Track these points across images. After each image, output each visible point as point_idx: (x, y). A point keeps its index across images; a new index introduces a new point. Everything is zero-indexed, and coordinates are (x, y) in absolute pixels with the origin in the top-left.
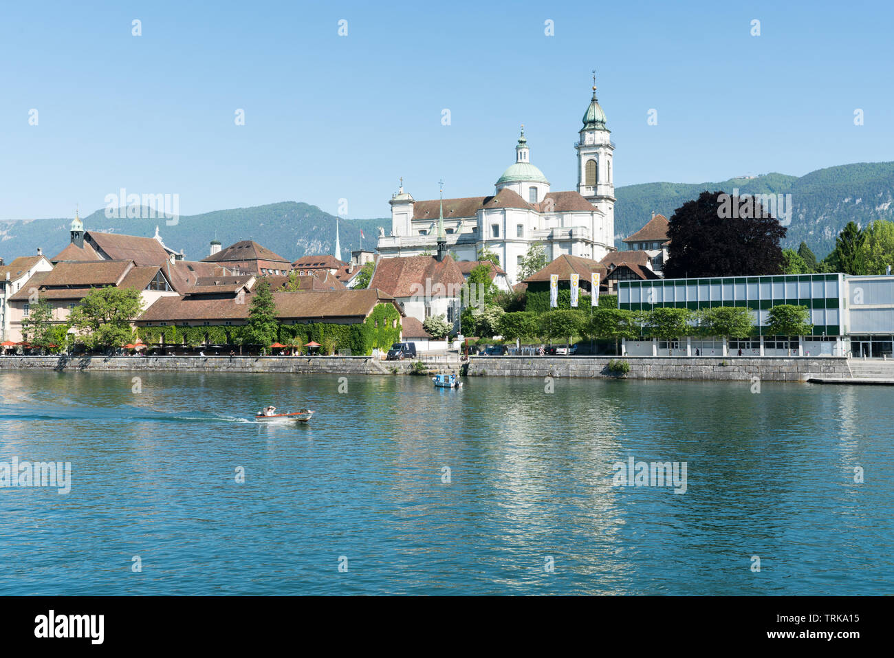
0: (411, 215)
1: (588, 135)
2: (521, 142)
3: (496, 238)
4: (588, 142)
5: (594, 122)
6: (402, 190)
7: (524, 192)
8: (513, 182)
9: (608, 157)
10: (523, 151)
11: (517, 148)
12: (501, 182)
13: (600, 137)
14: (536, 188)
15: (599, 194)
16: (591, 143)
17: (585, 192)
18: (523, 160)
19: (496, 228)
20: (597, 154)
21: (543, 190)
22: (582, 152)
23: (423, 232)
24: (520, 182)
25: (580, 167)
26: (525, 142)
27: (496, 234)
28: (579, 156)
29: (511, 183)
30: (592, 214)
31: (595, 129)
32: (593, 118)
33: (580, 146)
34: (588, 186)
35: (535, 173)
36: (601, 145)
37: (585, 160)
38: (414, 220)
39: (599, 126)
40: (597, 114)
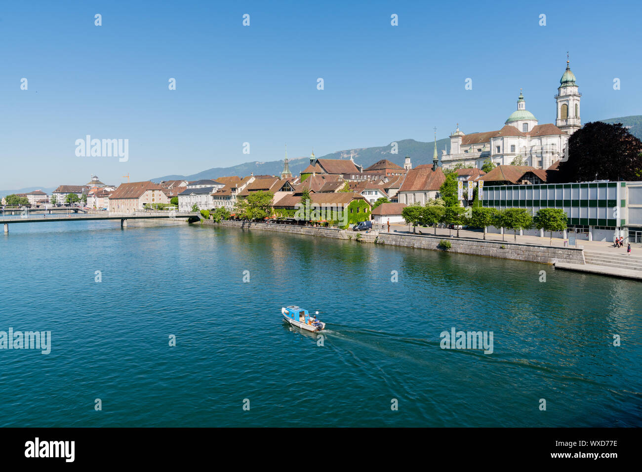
0: (460, 143)
1: (562, 90)
2: (520, 98)
3: (499, 154)
4: (562, 94)
5: (566, 82)
6: (458, 130)
7: (520, 126)
8: (513, 121)
9: (576, 102)
10: (521, 103)
11: (518, 102)
12: (508, 122)
13: (571, 90)
14: (527, 124)
15: (568, 124)
16: (565, 94)
17: (560, 123)
18: (521, 109)
19: (499, 148)
20: (568, 101)
21: (532, 125)
22: (559, 100)
23: (466, 151)
24: (517, 121)
25: (557, 109)
26: (523, 98)
27: (499, 151)
28: (557, 103)
29: (512, 122)
30: (560, 136)
31: (567, 86)
32: (566, 80)
33: (558, 97)
34: (562, 120)
35: (528, 115)
36: (570, 95)
37: (560, 105)
38: (462, 146)
39: (571, 84)
40: (569, 77)
